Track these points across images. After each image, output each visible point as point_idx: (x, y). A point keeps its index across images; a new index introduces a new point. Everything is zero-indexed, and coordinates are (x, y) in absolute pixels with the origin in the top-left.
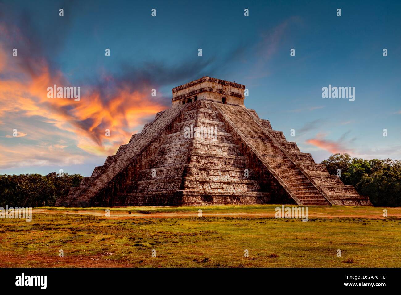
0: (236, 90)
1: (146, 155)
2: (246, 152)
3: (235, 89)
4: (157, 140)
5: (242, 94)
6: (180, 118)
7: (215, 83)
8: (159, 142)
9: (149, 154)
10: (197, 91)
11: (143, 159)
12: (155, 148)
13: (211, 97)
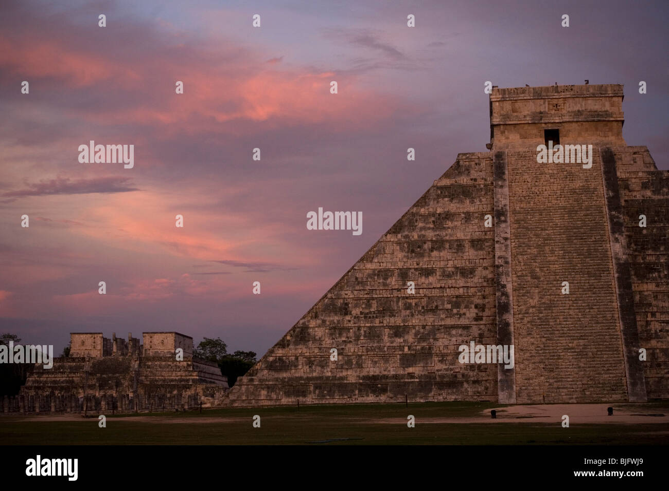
13: (507, 138)
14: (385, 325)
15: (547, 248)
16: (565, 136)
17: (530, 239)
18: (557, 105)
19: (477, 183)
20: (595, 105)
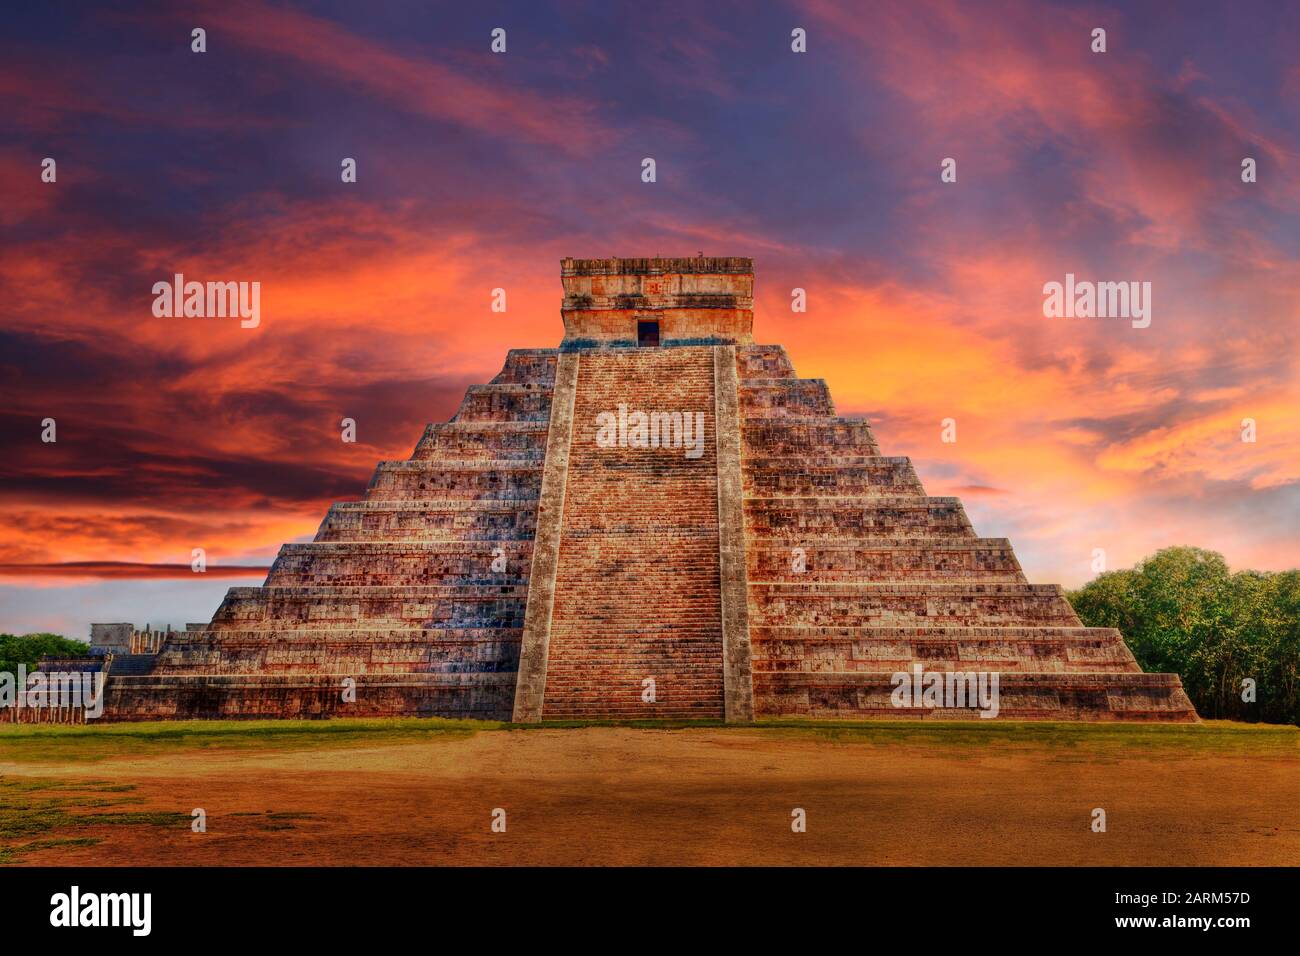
0: (706, 285)
3: (704, 281)
7: (603, 278)
13: (584, 331)
14: (361, 597)
15: (620, 483)
16: (668, 330)
17: (598, 470)
18: (656, 285)
19: (531, 391)
20: (712, 286)
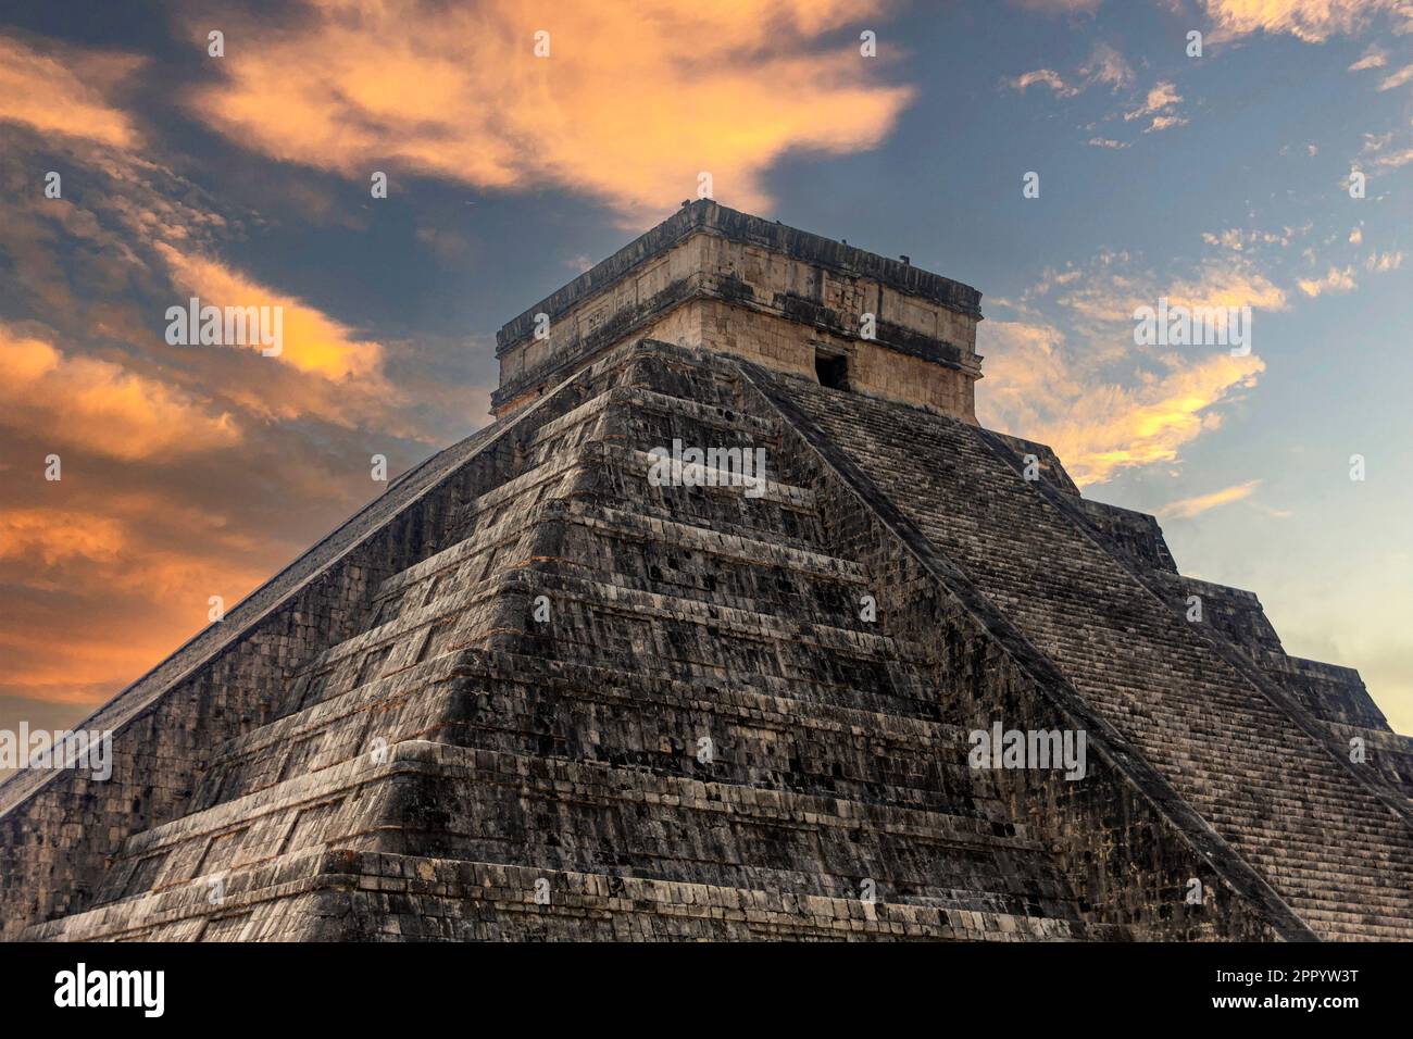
0: (915, 317)
1: (201, 723)
2: (977, 695)
3: (912, 310)
4: (297, 616)
5: (957, 343)
6: (495, 469)
7: (764, 254)
8: (317, 627)
9: (219, 712)
10: (641, 309)
11: (165, 751)
12: (278, 674)
13: (732, 343)
16: (862, 376)
18: (843, 294)
20: (924, 322)
